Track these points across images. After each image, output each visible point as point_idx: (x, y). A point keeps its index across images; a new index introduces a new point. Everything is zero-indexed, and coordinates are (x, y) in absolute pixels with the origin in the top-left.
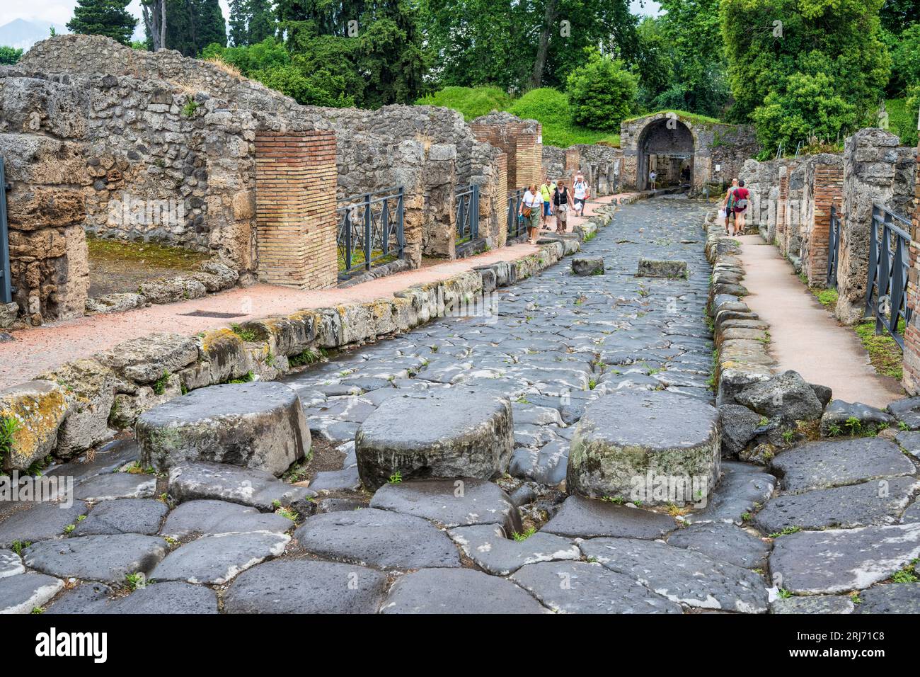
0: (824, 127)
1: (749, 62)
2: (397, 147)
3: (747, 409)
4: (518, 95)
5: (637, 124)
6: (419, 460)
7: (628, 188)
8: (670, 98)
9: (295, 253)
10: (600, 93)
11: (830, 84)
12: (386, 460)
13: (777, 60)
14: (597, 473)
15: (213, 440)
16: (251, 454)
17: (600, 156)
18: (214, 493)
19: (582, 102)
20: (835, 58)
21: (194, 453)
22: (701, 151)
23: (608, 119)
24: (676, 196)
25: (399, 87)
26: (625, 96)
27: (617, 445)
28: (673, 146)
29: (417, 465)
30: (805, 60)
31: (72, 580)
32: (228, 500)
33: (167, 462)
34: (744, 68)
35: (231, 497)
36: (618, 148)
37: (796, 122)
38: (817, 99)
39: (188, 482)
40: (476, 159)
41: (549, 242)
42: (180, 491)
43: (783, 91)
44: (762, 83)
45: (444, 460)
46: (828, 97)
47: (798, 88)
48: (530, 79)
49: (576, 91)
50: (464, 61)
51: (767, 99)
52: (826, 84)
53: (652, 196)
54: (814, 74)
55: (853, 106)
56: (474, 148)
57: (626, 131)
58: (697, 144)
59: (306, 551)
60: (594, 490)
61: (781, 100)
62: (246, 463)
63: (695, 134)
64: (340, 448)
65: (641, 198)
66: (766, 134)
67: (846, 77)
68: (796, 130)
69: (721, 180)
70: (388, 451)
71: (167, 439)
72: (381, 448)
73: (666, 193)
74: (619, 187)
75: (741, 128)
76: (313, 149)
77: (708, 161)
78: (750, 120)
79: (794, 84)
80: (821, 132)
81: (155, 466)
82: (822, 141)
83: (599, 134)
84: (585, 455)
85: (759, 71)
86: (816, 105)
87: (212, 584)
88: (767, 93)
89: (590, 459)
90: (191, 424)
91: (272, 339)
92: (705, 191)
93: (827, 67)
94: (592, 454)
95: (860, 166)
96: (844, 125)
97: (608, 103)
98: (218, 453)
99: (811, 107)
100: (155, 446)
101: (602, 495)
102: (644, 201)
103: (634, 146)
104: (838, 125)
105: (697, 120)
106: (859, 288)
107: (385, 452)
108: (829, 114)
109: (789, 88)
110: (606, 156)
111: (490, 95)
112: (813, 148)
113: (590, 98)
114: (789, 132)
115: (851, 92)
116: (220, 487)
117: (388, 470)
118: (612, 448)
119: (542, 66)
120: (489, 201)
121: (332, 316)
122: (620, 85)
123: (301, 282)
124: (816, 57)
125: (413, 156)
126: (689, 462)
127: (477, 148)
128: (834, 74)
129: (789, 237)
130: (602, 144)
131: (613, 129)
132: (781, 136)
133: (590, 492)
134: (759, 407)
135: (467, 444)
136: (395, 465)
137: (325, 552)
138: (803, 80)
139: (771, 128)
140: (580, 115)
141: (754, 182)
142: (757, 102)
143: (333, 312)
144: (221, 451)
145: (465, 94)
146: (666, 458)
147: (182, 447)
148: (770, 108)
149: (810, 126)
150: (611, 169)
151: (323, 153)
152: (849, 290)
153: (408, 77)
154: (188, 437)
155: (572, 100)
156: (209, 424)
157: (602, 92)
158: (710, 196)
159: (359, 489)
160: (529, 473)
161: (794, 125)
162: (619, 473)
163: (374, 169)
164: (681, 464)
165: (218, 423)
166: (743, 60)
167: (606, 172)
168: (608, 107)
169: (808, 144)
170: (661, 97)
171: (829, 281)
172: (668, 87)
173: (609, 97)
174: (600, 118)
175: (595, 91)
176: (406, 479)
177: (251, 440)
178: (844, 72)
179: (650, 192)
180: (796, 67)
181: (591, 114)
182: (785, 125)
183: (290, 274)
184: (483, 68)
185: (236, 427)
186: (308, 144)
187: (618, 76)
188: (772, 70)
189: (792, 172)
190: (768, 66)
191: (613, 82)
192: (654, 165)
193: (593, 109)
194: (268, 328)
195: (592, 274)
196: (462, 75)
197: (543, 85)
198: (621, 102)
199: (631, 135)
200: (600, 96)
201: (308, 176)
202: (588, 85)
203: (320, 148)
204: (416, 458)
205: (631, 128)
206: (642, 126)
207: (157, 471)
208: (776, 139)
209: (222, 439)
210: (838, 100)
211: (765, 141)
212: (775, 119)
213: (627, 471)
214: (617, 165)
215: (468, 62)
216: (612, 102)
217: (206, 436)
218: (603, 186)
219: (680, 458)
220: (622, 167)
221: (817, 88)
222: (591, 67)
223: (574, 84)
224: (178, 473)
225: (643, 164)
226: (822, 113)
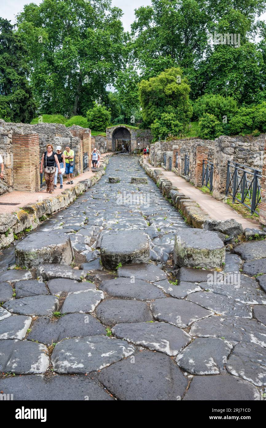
0: (173, 131)
1: (149, 109)
2: (53, 139)
3: (220, 232)
4: (69, 118)
5: (112, 128)
6: (128, 258)
7: (109, 151)
8: (119, 120)
9: (28, 179)
10: (98, 118)
11: (175, 117)
12: (116, 259)
13: (157, 108)
14: (191, 259)
15: (48, 255)
16: (61, 259)
17: (99, 140)
18: (59, 276)
19: (92, 121)
20: (176, 108)
21: (42, 260)
22: (133, 138)
23: (101, 127)
24: (125, 154)
25: (26, 114)
26: (107, 119)
27: (198, 249)
28: (124, 137)
29: (127, 260)
30: (166, 108)
31: (34, 316)
32: (65, 278)
33: (31, 265)
34: (147, 111)
35: (66, 277)
36: (106, 137)
37: (165, 129)
38: (171, 121)
39: (49, 272)
40: (74, 142)
41: (97, 171)
42: (46, 276)
43: (160, 119)
44: (153, 116)
45: (137, 257)
46: (174, 121)
47: (165, 118)
48: (72, 112)
49: (90, 117)
50: (47, 105)
51: (155, 121)
52: (173, 117)
53: (117, 153)
54: (169, 113)
55: (182, 124)
56: (73, 139)
57: (108, 131)
58: (132, 136)
59: (112, 296)
60: (190, 265)
61: (159, 122)
62: (60, 262)
63: (131, 132)
64: (82, 253)
65: (114, 154)
66: (155, 133)
67: (179, 114)
68: (165, 132)
69: (140, 148)
70: (117, 255)
71: (31, 256)
72: (114, 254)
73: (121, 152)
74: (107, 150)
75: (146, 131)
76: (33, 141)
77: (135, 142)
78: (150, 129)
79: (163, 117)
80: (172, 132)
81: (26, 266)
82: (173, 136)
83: (99, 132)
84: (186, 253)
85: (152, 112)
86: (171, 124)
87: (89, 313)
88: (154, 119)
89: (188, 254)
90: (40, 249)
91: (35, 212)
92: (135, 152)
93: (173, 111)
94: (189, 252)
95: (223, 148)
96: (180, 130)
97: (101, 122)
98: (50, 260)
99: (169, 124)
100: (26, 259)
101: (193, 266)
102: (116, 155)
103: (111, 137)
104: (177, 130)
105: (132, 128)
106: (223, 188)
107: (115, 256)
108: (175, 126)
109: (162, 118)
110: (102, 140)
111: (59, 118)
112: (170, 138)
113: (95, 119)
114: (162, 132)
115: (181, 119)
116: (61, 273)
117: (117, 262)
118: (196, 250)
119: (76, 108)
120: (78, 157)
121: (49, 203)
122: (105, 115)
123: (31, 190)
124: (170, 108)
125: (59, 142)
126: (221, 253)
127: (74, 139)
128: (176, 113)
129: (181, 169)
130: (100, 136)
131: (104, 130)
132: (160, 134)
133: (188, 265)
134: (224, 232)
135: (144, 251)
136: (119, 260)
137: (120, 296)
138: (166, 115)
139: (157, 131)
140: (91, 126)
141: (159, 150)
142: (151, 122)
143: (49, 201)
144: (52, 259)
145: (50, 117)
146: (215, 252)
147: (37, 258)
148: (156, 124)
149: (169, 131)
150: (104, 144)
151: (36, 142)
152: (220, 189)
153: (30, 111)
154: (39, 255)
155: (88, 120)
156: (46, 249)
157: (99, 117)
158: (137, 154)
159: (103, 269)
160: (157, 259)
161: (164, 130)
162: (199, 258)
163: (44, 147)
164: (219, 254)
165: (49, 248)
166: (146, 108)
167: (103, 145)
168: (101, 123)
169: (168, 136)
170: (116, 120)
171: (202, 184)
172: (118, 116)
173: (101, 119)
174: (98, 126)
175: (96, 117)
176: (124, 265)
177: (61, 254)
178: (179, 113)
179: (117, 152)
180: (164, 111)
181: (95, 125)
182: (161, 130)
183: (26, 187)
184: (56, 108)
185: (55, 249)
186: (32, 139)
187: (104, 112)
188: (156, 112)
189: (181, 148)
190: (155, 110)
191: (102, 114)
192: (117, 143)
193: (96, 124)
194: (34, 209)
195: (116, 183)
196: (48, 110)
197: (76, 115)
198: (105, 121)
199: (110, 133)
200: (98, 119)
201: (32, 151)
202: (94, 115)
203: (35, 140)
204: (127, 257)
205: (110, 130)
206: (113, 130)
207: (27, 268)
208: (158, 135)
209: (52, 255)
210: (177, 122)
211: (155, 135)
212: (158, 128)
213: (202, 258)
214: (106, 143)
215: (50, 106)
216: (102, 121)
217: (46, 254)
218: (102, 150)
219: (219, 252)
220: (107, 143)
221: (170, 118)
222: (95, 109)
223: (89, 115)
224: (43, 269)
225: (114, 143)
226: (173, 126)
